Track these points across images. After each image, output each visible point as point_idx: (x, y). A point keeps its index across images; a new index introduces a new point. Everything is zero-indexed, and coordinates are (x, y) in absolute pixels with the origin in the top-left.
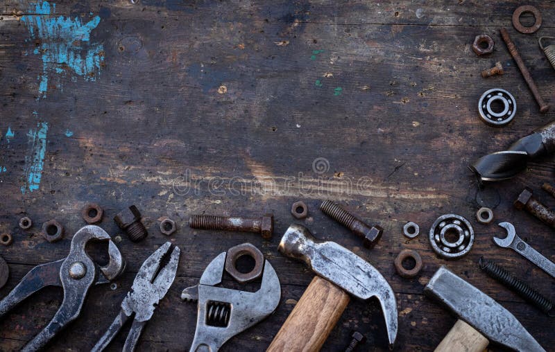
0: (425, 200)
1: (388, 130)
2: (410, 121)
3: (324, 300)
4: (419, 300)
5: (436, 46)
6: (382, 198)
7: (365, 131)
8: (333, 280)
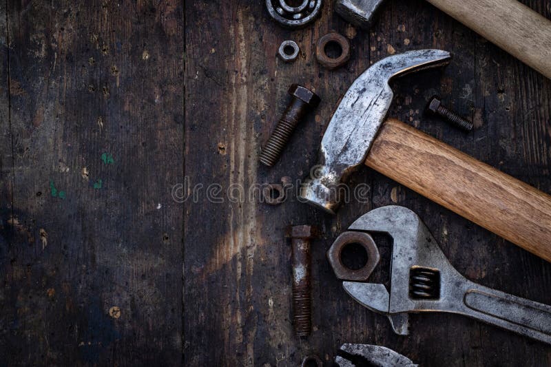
0: (247, 37)
1: (157, 90)
2: (143, 63)
3: (398, 146)
4: (376, 37)
5: (37, 36)
6: (248, 91)
7: (159, 119)
8: (373, 135)
